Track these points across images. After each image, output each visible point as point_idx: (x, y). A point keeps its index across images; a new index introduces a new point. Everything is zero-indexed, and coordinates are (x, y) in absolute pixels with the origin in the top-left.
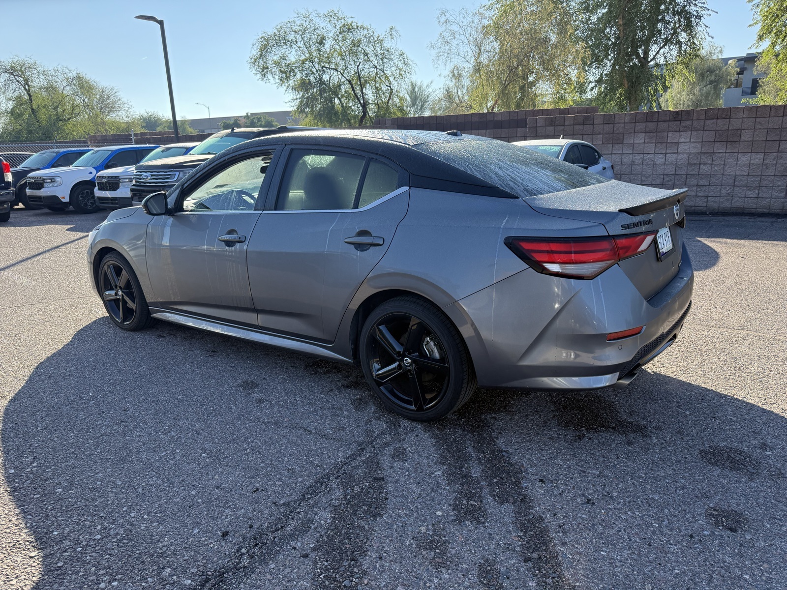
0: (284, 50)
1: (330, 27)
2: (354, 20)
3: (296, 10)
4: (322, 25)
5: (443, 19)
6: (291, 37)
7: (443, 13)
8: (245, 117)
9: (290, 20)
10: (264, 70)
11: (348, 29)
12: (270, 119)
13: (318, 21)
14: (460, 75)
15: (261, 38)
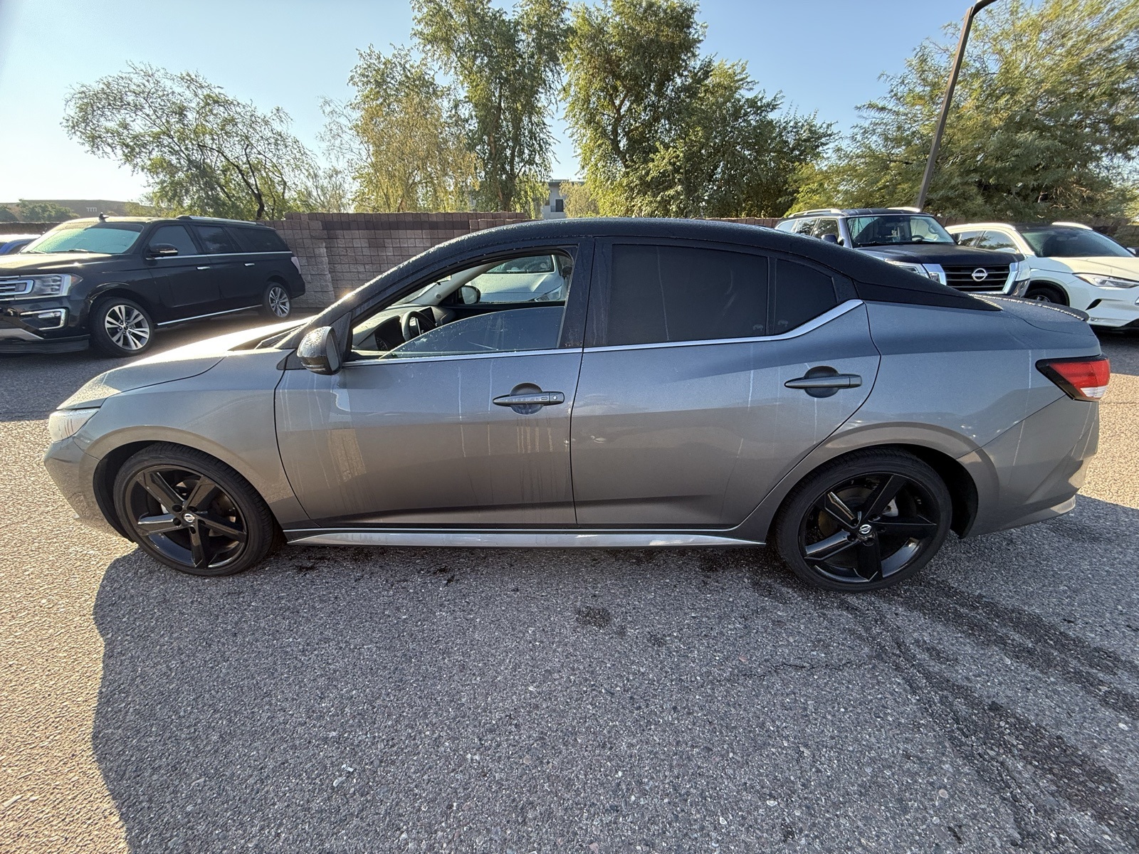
0: (123, 115)
1: (189, 95)
2: (221, 91)
3: (130, 63)
4: (177, 90)
5: (328, 109)
6: (130, 98)
7: (327, 103)
8: (18, 205)
9: (124, 76)
10: (94, 140)
11: (213, 101)
12: (63, 209)
13: (167, 84)
14: (316, 176)
15: (81, 93)
